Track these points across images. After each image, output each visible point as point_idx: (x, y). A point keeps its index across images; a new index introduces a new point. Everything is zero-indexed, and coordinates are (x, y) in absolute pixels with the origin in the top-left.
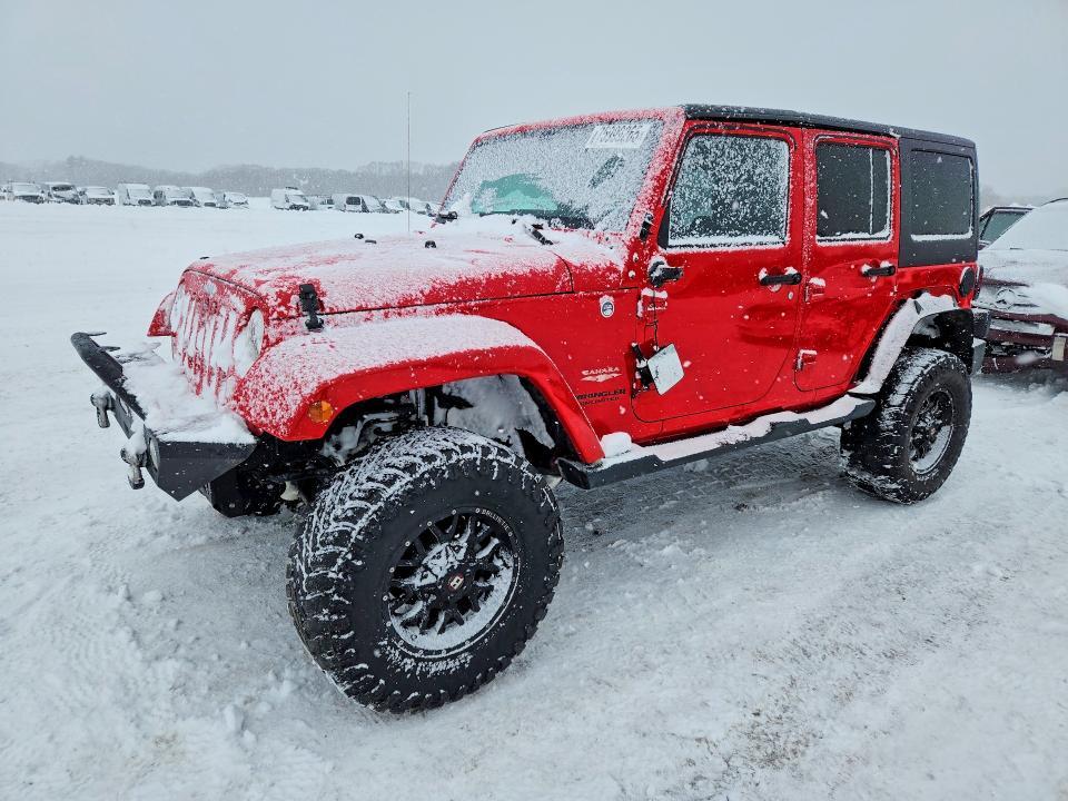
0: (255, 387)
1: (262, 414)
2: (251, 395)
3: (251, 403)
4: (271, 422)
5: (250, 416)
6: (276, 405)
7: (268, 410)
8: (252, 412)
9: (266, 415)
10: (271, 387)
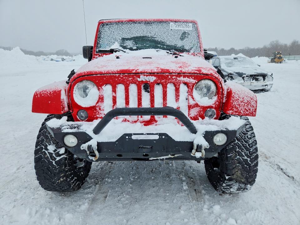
0: (238, 103)
1: (246, 111)
2: (238, 106)
3: (240, 109)
4: (250, 112)
5: (241, 113)
6: (249, 107)
7: (247, 109)
8: (242, 112)
9: (247, 111)
10: (244, 101)
